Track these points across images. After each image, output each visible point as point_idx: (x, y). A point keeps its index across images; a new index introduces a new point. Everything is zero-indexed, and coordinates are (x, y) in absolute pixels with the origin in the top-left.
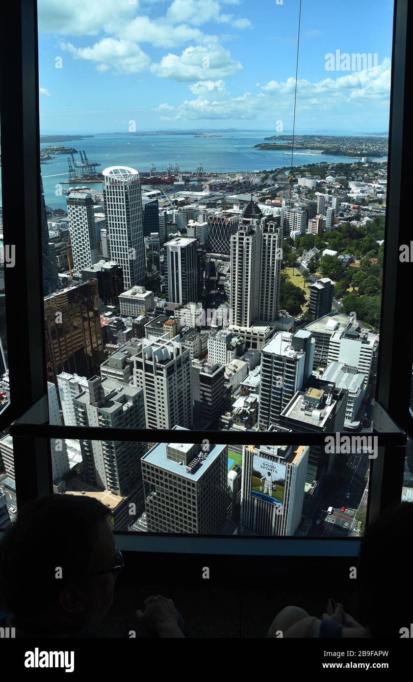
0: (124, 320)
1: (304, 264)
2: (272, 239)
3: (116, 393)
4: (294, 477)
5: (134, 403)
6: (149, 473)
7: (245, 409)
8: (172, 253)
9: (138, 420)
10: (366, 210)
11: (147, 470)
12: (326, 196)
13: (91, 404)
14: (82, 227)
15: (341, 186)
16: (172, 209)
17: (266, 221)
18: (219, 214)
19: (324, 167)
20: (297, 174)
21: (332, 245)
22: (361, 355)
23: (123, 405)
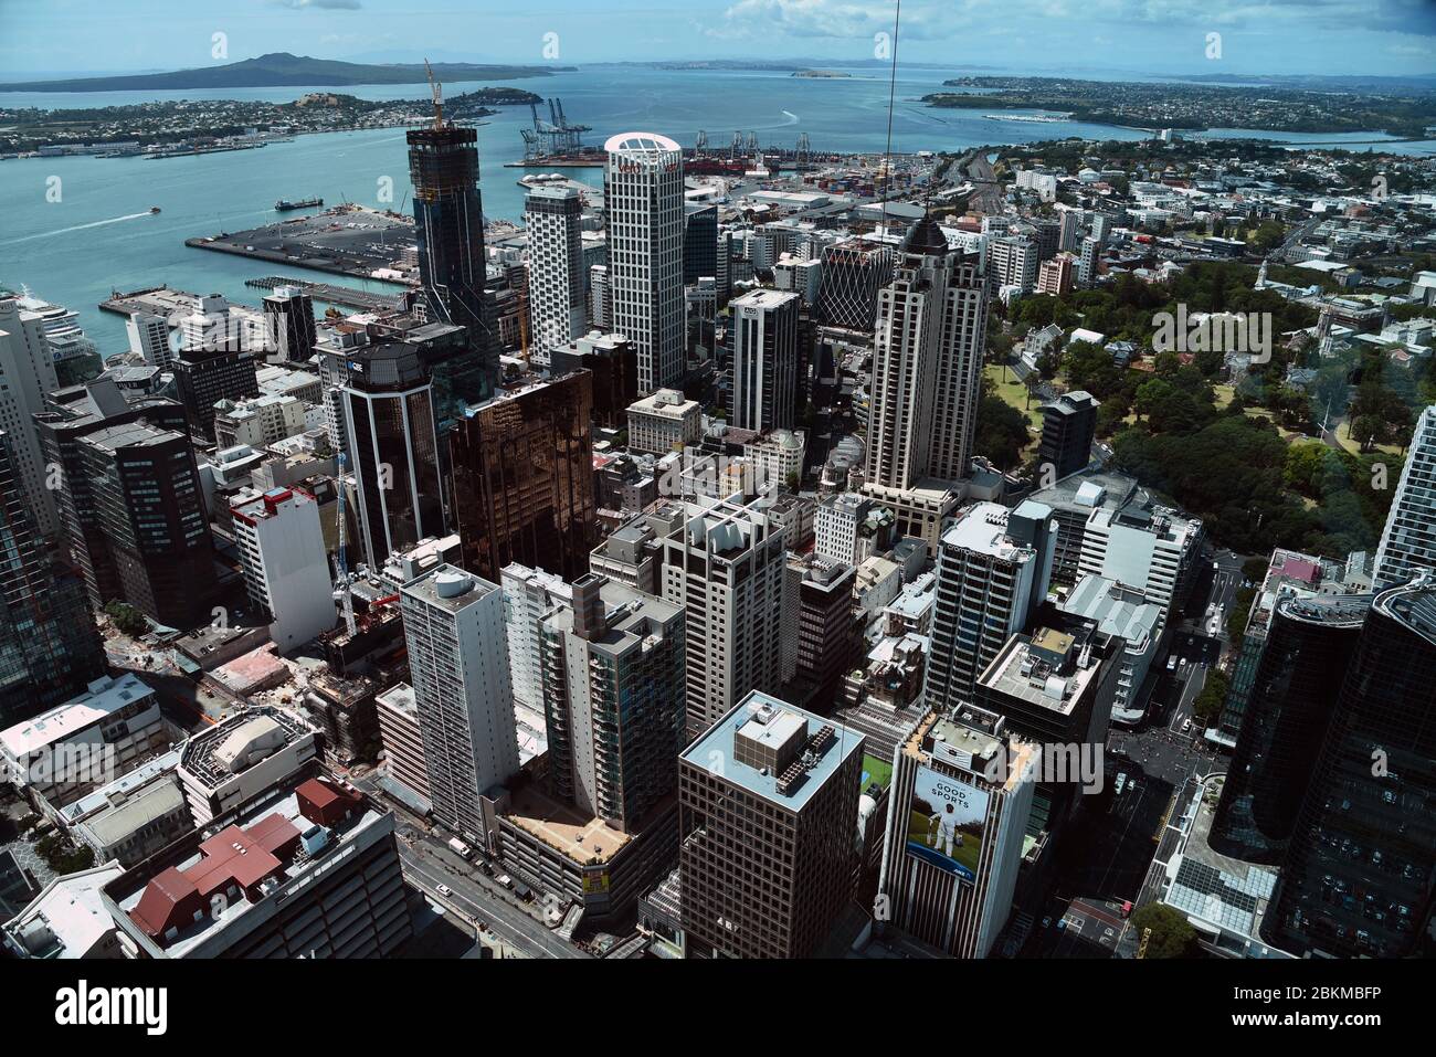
0: (636, 459)
1: (1029, 359)
2: (967, 300)
3: (628, 614)
4: (1004, 820)
5: (665, 636)
6: (694, 787)
7: (895, 665)
8: (745, 321)
9: (671, 674)
10: (1167, 245)
11: (690, 780)
12: (1079, 210)
13: (575, 633)
14: (554, 259)
15: (1113, 192)
16: (743, 228)
17: (956, 261)
18: (847, 243)
19: (1075, 148)
20: (1015, 163)
21: (1093, 321)
22: (1154, 564)
23: (642, 640)
